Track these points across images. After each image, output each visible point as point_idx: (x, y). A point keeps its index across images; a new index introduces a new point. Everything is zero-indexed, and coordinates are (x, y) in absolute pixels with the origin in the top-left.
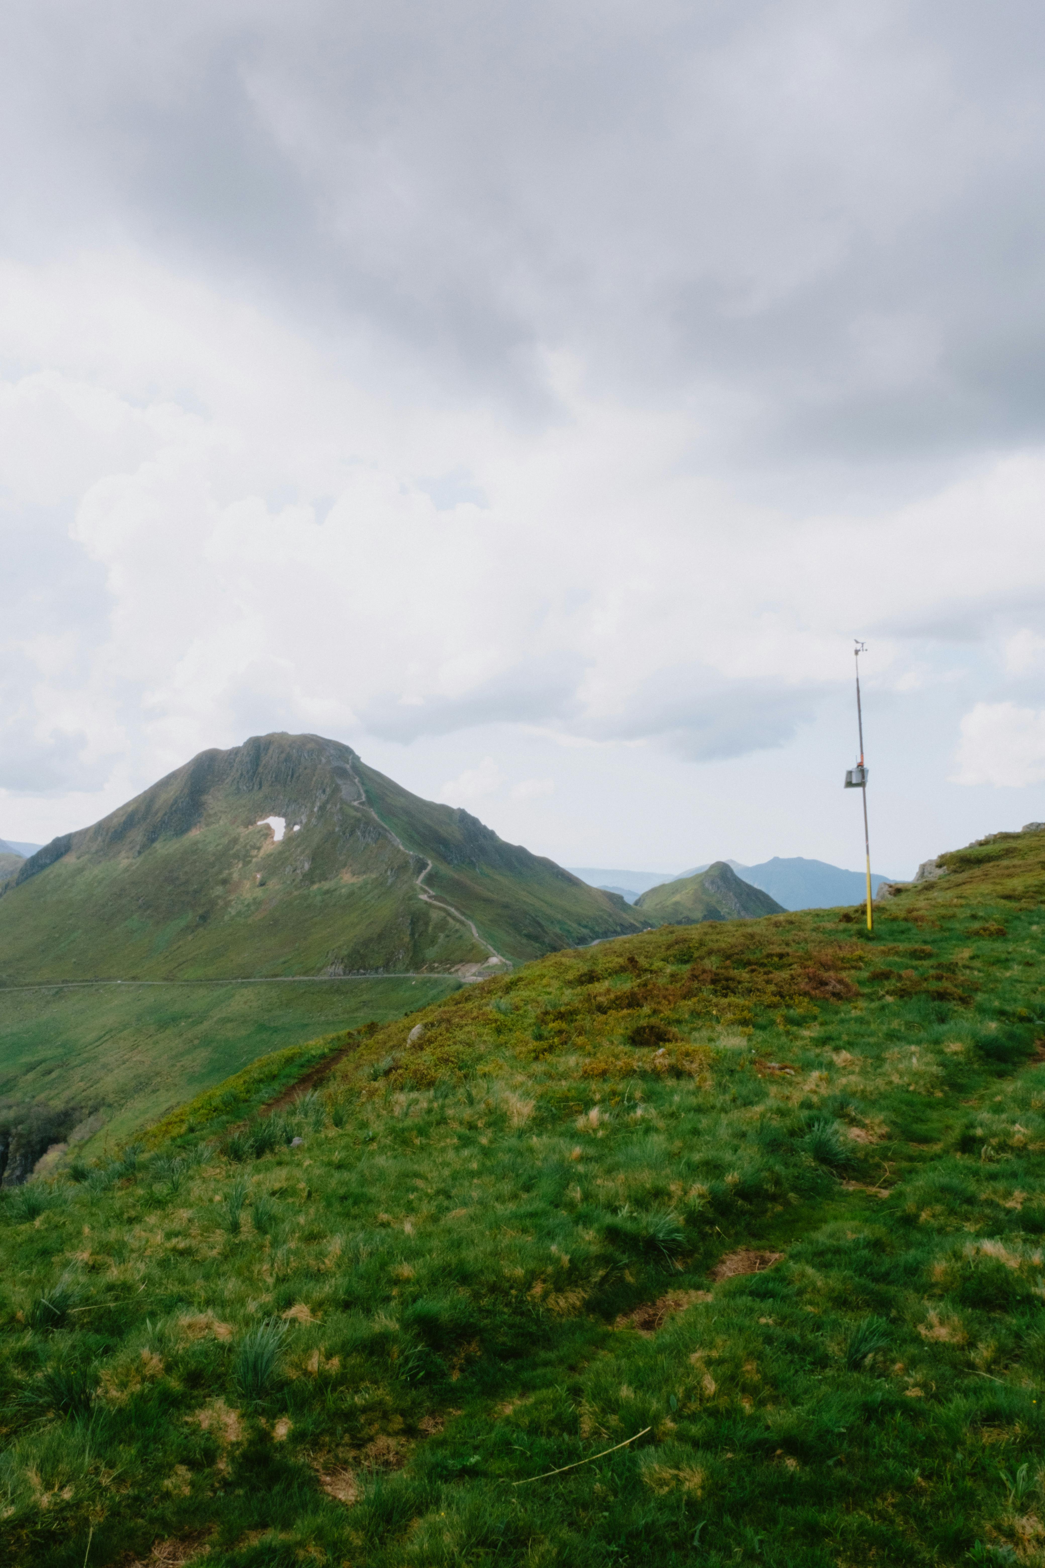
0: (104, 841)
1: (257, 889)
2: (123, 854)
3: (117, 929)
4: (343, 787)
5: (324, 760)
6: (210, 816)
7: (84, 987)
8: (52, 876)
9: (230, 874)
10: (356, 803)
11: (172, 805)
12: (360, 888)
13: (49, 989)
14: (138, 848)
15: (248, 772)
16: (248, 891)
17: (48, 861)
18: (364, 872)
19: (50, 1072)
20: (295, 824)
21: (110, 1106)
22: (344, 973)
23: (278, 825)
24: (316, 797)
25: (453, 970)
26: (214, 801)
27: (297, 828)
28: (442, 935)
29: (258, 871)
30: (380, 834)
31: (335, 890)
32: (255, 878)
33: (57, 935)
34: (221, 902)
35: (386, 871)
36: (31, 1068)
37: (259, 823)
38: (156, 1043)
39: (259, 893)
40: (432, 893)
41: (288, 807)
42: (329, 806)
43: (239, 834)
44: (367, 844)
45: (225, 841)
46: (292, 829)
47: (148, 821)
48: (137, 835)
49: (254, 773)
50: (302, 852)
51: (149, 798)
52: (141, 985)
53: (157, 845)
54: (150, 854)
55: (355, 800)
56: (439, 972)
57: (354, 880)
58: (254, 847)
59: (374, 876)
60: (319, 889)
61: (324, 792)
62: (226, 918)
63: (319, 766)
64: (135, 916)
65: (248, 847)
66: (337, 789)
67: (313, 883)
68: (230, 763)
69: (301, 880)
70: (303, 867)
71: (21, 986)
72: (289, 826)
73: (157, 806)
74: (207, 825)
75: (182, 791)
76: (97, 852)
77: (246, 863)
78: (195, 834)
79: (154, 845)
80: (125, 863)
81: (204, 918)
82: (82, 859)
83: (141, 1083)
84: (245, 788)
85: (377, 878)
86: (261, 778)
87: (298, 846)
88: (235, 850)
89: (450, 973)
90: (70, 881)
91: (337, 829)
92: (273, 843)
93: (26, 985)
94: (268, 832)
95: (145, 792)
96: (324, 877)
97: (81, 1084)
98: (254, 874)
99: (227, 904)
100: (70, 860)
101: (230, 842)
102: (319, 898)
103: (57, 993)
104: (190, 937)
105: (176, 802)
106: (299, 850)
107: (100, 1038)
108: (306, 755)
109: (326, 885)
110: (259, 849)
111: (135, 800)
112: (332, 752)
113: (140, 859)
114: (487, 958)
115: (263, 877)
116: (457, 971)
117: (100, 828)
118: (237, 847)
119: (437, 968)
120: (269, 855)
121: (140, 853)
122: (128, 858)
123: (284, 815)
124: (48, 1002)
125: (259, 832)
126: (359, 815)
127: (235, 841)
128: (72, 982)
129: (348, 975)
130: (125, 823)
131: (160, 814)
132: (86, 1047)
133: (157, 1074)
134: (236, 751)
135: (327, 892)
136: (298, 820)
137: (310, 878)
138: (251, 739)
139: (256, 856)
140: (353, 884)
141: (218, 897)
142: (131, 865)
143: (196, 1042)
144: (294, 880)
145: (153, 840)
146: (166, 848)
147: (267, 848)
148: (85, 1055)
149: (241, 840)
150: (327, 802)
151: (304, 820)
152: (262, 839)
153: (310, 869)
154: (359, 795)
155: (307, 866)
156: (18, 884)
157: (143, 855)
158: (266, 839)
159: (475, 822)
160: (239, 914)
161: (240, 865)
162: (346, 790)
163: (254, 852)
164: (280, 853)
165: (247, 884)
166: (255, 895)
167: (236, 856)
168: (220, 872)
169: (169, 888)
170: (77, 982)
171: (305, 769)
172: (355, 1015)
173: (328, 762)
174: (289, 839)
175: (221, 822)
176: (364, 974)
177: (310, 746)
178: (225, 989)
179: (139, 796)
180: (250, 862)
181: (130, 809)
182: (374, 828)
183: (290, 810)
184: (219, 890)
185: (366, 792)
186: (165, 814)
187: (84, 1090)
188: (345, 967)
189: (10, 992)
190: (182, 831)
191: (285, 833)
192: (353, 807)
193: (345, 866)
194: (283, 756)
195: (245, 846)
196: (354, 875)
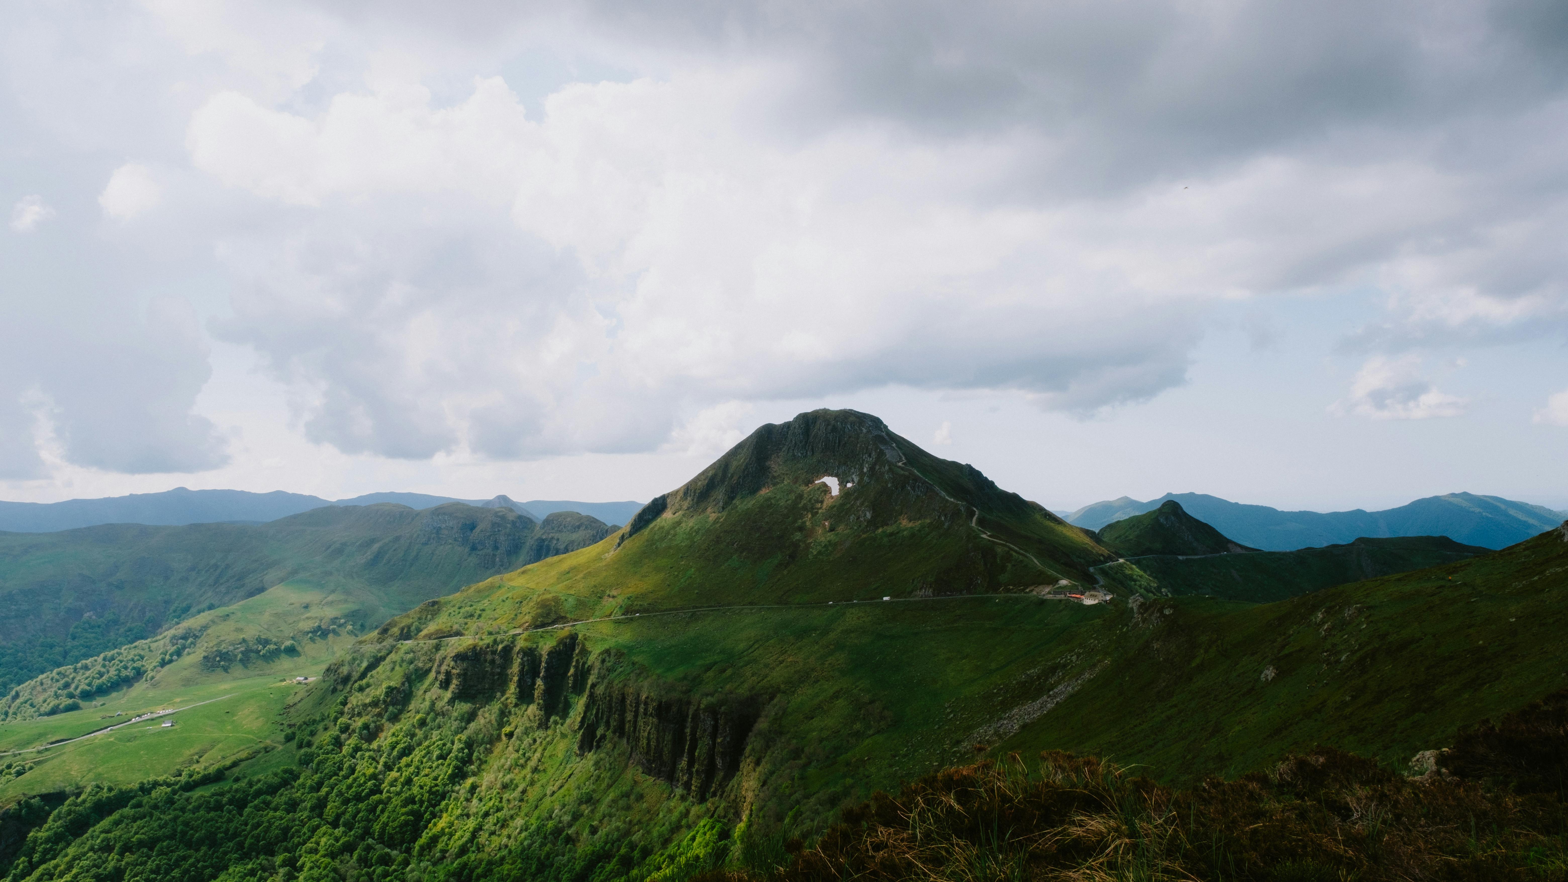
0: (693, 500)
1: (829, 534)
2: (709, 510)
3: (723, 567)
4: (887, 451)
5: (864, 430)
6: (774, 477)
7: (712, 610)
8: (656, 529)
9: (804, 522)
10: (900, 464)
11: (744, 470)
12: (919, 531)
13: (685, 613)
14: (721, 504)
15: (801, 442)
16: (822, 535)
17: (650, 517)
18: (919, 519)
19: (724, 671)
20: (848, 482)
21: (784, 692)
22: (934, 596)
23: (832, 483)
24: (863, 460)
25: (1027, 590)
26: (776, 465)
27: (849, 485)
28: (1009, 565)
29: (826, 520)
30: (927, 488)
31: (898, 533)
32: (824, 525)
33: (676, 573)
34: (802, 545)
35: (939, 517)
36: (708, 668)
37: (816, 482)
38: (800, 649)
39: (831, 536)
40: (989, 534)
41: (838, 468)
42: (877, 467)
43: (802, 491)
44: (918, 496)
45: (792, 496)
46: (846, 486)
47: (726, 483)
48: (720, 494)
49: (806, 442)
50: (862, 504)
51: (723, 466)
52: (761, 608)
53: (736, 502)
54: (732, 509)
55: (899, 462)
56: (1015, 593)
57: (911, 525)
58: (817, 501)
59: (928, 521)
60: (883, 532)
61: (870, 456)
62: (810, 557)
63: (862, 435)
64: (735, 557)
65: (813, 502)
66: (881, 453)
67: (877, 528)
68: (784, 435)
69: (867, 526)
70: (865, 515)
71: (661, 611)
72: (842, 483)
73: (731, 471)
74: (774, 485)
75: (750, 459)
76: (688, 509)
77: (815, 514)
78: (764, 492)
79: (734, 502)
80: (713, 517)
81: (792, 557)
82: (677, 514)
83: (802, 677)
84: (799, 454)
85: (932, 523)
86: (812, 447)
87: (857, 499)
88: (802, 503)
89: (1026, 593)
90: (672, 532)
91: (889, 485)
92: (832, 497)
93: (665, 611)
94: (826, 489)
95: (719, 461)
96: (885, 523)
97: (755, 678)
98: (823, 522)
99: (808, 546)
100: (668, 516)
101: (796, 498)
102: (885, 540)
103: (692, 615)
104: (785, 572)
105: (746, 466)
106: (858, 503)
107: (751, 647)
108: (849, 427)
109: (889, 529)
110: (822, 502)
111: (712, 467)
112: (870, 423)
113: (725, 513)
114: (1058, 581)
115: (831, 524)
116: (1032, 591)
117: (688, 490)
118: (804, 502)
119: (1012, 589)
120: (832, 507)
121: (723, 508)
122: (714, 512)
123: (836, 476)
124: (688, 623)
125: (818, 489)
126: (907, 473)
127: (801, 496)
128: (700, 608)
129: (938, 596)
130: (708, 485)
131: (735, 478)
132: (742, 653)
133: (813, 670)
134: (787, 426)
135: (891, 534)
136: (850, 479)
137: (873, 523)
138: (800, 415)
139: (821, 508)
140: (912, 528)
141: (799, 541)
142: (718, 518)
143: (832, 647)
144: (860, 526)
145: (733, 498)
146: (745, 504)
147: (828, 503)
148: (746, 658)
149: (805, 496)
150: (875, 464)
151: (856, 479)
152: (823, 494)
153: (872, 517)
154: (901, 458)
155: (869, 515)
156: (631, 535)
157: (727, 509)
158: (825, 494)
159: (979, 474)
160: (820, 553)
161: (810, 516)
162: (889, 454)
163: (819, 505)
164: (842, 505)
165: (820, 531)
166: (828, 539)
167: (805, 508)
168: (795, 521)
169: (757, 535)
170: (704, 607)
171: (850, 437)
172: (955, 625)
173: (869, 432)
174: (846, 495)
175: (785, 483)
176: (950, 595)
177: (852, 419)
178: (835, 609)
179: (714, 463)
180: (817, 513)
181: (710, 474)
182: (923, 484)
183: (840, 471)
184: (798, 536)
185: (904, 454)
186: (740, 477)
187: (758, 683)
188: (934, 590)
189: (654, 616)
190: (754, 491)
191: (840, 489)
192: (899, 467)
193: (901, 514)
194: (830, 427)
195: (810, 500)
196: (910, 521)
